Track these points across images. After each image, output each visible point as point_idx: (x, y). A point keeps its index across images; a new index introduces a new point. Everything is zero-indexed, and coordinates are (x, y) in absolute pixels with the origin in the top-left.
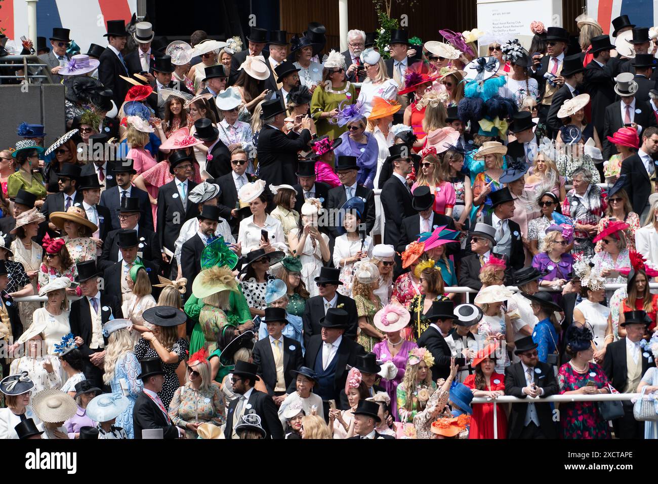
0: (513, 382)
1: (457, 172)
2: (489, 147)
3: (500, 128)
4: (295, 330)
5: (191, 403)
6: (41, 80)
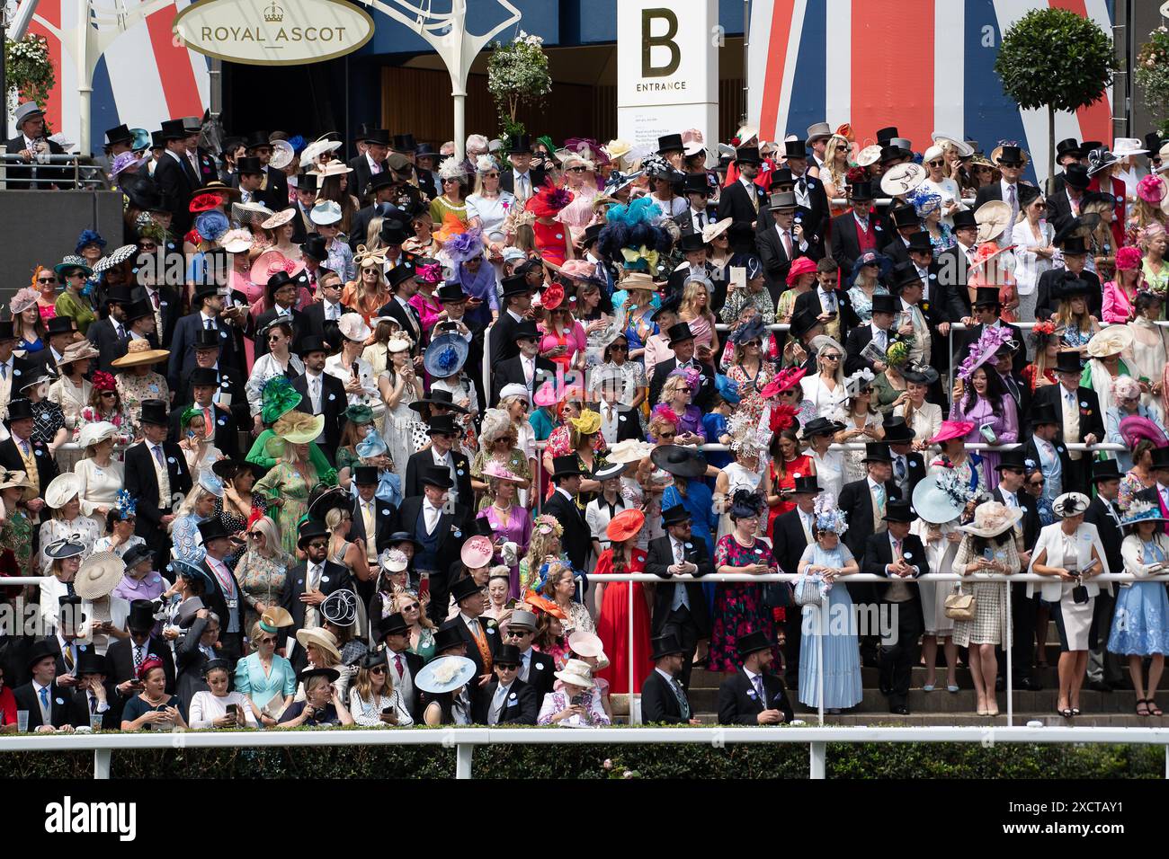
0: (657, 557)
1: (594, 308)
2: (633, 279)
3: (648, 259)
4: (394, 491)
5: (262, 573)
6: (95, 185)
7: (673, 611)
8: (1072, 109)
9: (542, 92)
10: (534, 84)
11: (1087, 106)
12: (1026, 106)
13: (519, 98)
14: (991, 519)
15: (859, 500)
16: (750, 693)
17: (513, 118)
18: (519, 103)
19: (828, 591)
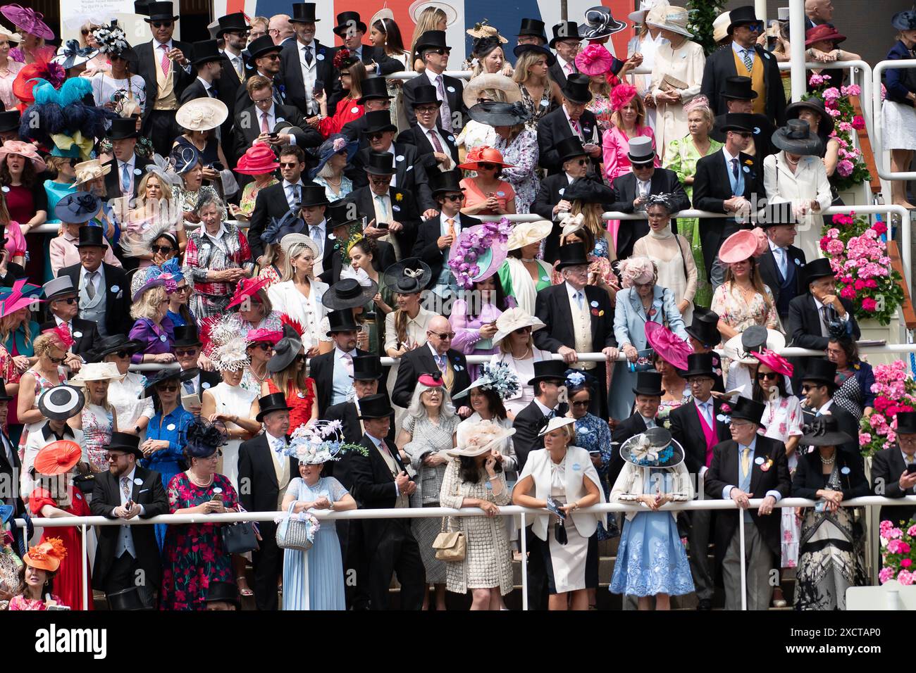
0: (102, 496)
3: (82, 147)
7: (116, 559)
14: (477, 435)
19: (316, 534)
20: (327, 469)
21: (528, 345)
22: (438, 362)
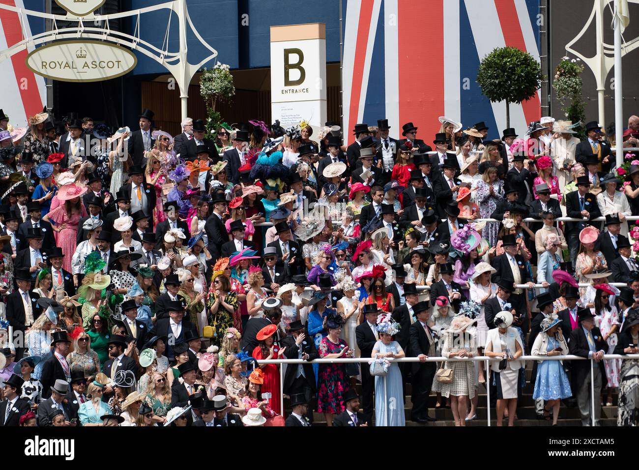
4: (148, 315)
5: (80, 363)
7: (296, 379)
8: (518, 102)
9: (230, 95)
10: (225, 91)
11: (527, 100)
12: (494, 100)
13: (218, 98)
14: (458, 323)
15: (403, 316)
16: (350, 423)
17: (214, 109)
18: (218, 101)
19: (388, 368)
20: (394, 338)
21: (488, 281)
22: (447, 287)
